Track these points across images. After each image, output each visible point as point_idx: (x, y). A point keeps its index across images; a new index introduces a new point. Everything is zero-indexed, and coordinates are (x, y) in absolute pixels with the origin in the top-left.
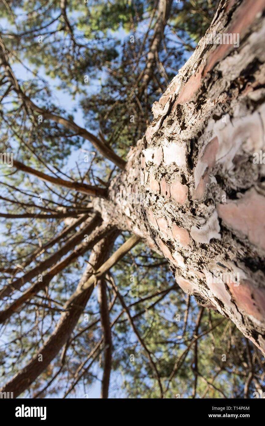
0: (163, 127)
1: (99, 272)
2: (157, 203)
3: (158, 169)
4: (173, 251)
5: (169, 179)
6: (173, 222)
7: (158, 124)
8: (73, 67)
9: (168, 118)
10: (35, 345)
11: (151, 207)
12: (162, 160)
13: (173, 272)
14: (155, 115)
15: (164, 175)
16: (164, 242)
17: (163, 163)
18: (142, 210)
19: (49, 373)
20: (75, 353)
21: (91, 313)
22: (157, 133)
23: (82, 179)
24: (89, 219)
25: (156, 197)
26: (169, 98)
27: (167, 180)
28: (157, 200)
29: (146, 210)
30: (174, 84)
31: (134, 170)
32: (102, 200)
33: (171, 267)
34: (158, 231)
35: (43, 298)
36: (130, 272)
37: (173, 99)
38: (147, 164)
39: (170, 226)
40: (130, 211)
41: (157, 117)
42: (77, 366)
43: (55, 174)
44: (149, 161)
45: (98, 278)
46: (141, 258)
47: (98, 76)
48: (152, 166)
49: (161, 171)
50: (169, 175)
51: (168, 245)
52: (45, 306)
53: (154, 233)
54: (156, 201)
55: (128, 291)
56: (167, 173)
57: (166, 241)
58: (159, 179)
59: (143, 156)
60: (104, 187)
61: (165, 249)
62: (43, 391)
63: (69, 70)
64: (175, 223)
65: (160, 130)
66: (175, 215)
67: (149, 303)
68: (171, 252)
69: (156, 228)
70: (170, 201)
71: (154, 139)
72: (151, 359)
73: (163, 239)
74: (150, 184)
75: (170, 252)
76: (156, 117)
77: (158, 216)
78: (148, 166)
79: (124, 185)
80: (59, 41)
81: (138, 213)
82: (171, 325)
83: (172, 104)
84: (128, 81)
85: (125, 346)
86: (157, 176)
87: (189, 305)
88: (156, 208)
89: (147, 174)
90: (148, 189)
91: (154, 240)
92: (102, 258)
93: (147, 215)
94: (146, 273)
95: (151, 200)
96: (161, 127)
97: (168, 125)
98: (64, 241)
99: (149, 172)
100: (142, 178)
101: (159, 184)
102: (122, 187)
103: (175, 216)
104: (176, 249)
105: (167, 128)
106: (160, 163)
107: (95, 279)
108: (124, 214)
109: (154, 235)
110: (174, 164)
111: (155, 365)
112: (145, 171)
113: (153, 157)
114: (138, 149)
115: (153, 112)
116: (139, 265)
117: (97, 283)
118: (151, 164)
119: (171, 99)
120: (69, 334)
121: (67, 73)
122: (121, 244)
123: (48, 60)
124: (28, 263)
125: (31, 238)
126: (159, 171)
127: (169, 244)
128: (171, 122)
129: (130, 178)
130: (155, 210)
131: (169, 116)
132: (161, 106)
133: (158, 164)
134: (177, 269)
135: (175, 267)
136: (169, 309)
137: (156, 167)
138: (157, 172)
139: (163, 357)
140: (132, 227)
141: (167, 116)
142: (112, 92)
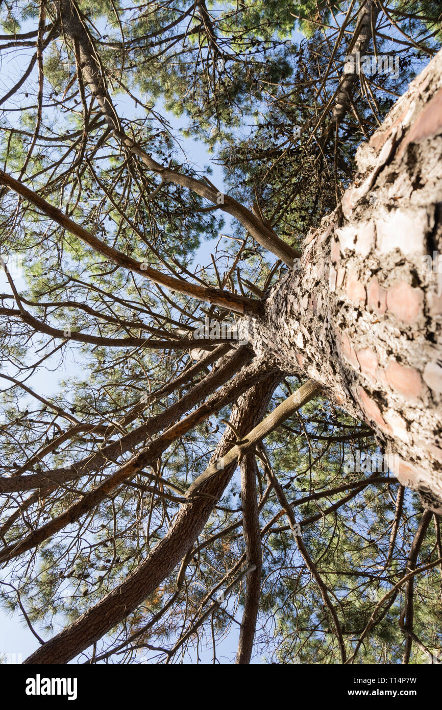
0: (378, 187)
1: (247, 441)
2: (358, 323)
3: (364, 261)
4: (385, 408)
5: (385, 278)
6: (389, 355)
7: (368, 181)
8: (212, 95)
9: (388, 170)
10: (136, 553)
11: (347, 330)
12: (373, 246)
13: (381, 447)
14: (360, 168)
15: (374, 272)
16: (368, 392)
17: (376, 250)
18: (327, 336)
19: (155, 601)
20: (198, 573)
21: (228, 510)
22: (364, 198)
23: (222, 284)
24: (231, 353)
25: (356, 313)
26: (390, 135)
27: (382, 282)
28: (358, 317)
29: (335, 336)
30: (400, 109)
31: (315, 268)
32: (254, 320)
33: (378, 438)
34: (358, 372)
35: (151, 477)
36: (295, 447)
37: (399, 136)
38: (344, 254)
39: (383, 363)
40: (304, 338)
41: (365, 170)
42: (201, 594)
43: (177, 275)
44: (347, 249)
45: (243, 451)
46: (316, 424)
47: (254, 110)
48: (352, 259)
49: (370, 265)
50: (385, 272)
51: (375, 398)
52: (155, 490)
53: (349, 377)
54: (357, 320)
55: (292, 479)
56: (381, 269)
57: (372, 391)
58: (366, 280)
59: (337, 240)
60: (258, 298)
61: (370, 407)
62: (145, 629)
63: (207, 101)
64: (392, 358)
65: (371, 193)
66: (394, 344)
67: (328, 503)
68: (382, 411)
69: (355, 367)
70: (387, 318)
71: (358, 209)
72: (327, 599)
73: (366, 387)
74: (347, 288)
75: (379, 411)
76: (362, 169)
77: (360, 346)
78: (345, 257)
79: (295, 294)
80: (190, 51)
81: (320, 343)
82: (365, 544)
83: (396, 144)
84: (305, 117)
85: (283, 572)
86: (362, 274)
87: (400, 513)
88: (356, 332)
89: (341, 271)
90: (342, 299)
91: (349, 390)
92: (250, 419)
93: (338, 343)
94: (324, 450)
95: (346, 317)
96: (373, 187)
97: (387, 182)
98: (187, 388)
99: (346, 267)
100: (331, 280)
101: (365, 288)
102: (291, 298)
103: (393, 346)
104: (390, 405)
105: (384, 189)
106: (369, 251)
107: (239, 453)
108: (293, 345)
109: (349, 379)
110: (398, 252)
111: (333, 610)
112: (338, 266)
113: (355, 241)
114: (323, 232)
115: (356, 162)
116: (311, 437)
117: (241, 460)
118: (350, 254)
119: (396, 135)
120: (191, 541)
121: (201, 105)
122: (283, 399)
123: (172, 85)
124: (129, 419)
125: (136, 377)
126: (365, 266)
127: (378, 395)
128: (392, 178)
129: (307, 281)
130: (355, 335)
131: (391, 166)
132: (373, 150)
133: (365, 253)
134: (389, 444)
135: (386, 439)
136: (364, 516)
137: (361, 259)
138: (362, 268)
139: (349, 599)
140: (306, 368)
141: (386, 167)
142: (276, 137)
